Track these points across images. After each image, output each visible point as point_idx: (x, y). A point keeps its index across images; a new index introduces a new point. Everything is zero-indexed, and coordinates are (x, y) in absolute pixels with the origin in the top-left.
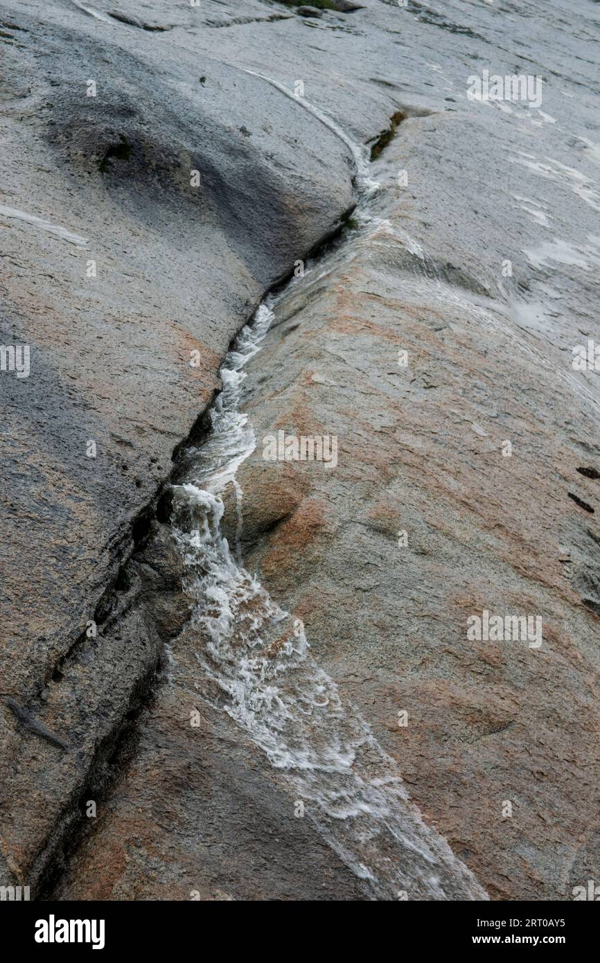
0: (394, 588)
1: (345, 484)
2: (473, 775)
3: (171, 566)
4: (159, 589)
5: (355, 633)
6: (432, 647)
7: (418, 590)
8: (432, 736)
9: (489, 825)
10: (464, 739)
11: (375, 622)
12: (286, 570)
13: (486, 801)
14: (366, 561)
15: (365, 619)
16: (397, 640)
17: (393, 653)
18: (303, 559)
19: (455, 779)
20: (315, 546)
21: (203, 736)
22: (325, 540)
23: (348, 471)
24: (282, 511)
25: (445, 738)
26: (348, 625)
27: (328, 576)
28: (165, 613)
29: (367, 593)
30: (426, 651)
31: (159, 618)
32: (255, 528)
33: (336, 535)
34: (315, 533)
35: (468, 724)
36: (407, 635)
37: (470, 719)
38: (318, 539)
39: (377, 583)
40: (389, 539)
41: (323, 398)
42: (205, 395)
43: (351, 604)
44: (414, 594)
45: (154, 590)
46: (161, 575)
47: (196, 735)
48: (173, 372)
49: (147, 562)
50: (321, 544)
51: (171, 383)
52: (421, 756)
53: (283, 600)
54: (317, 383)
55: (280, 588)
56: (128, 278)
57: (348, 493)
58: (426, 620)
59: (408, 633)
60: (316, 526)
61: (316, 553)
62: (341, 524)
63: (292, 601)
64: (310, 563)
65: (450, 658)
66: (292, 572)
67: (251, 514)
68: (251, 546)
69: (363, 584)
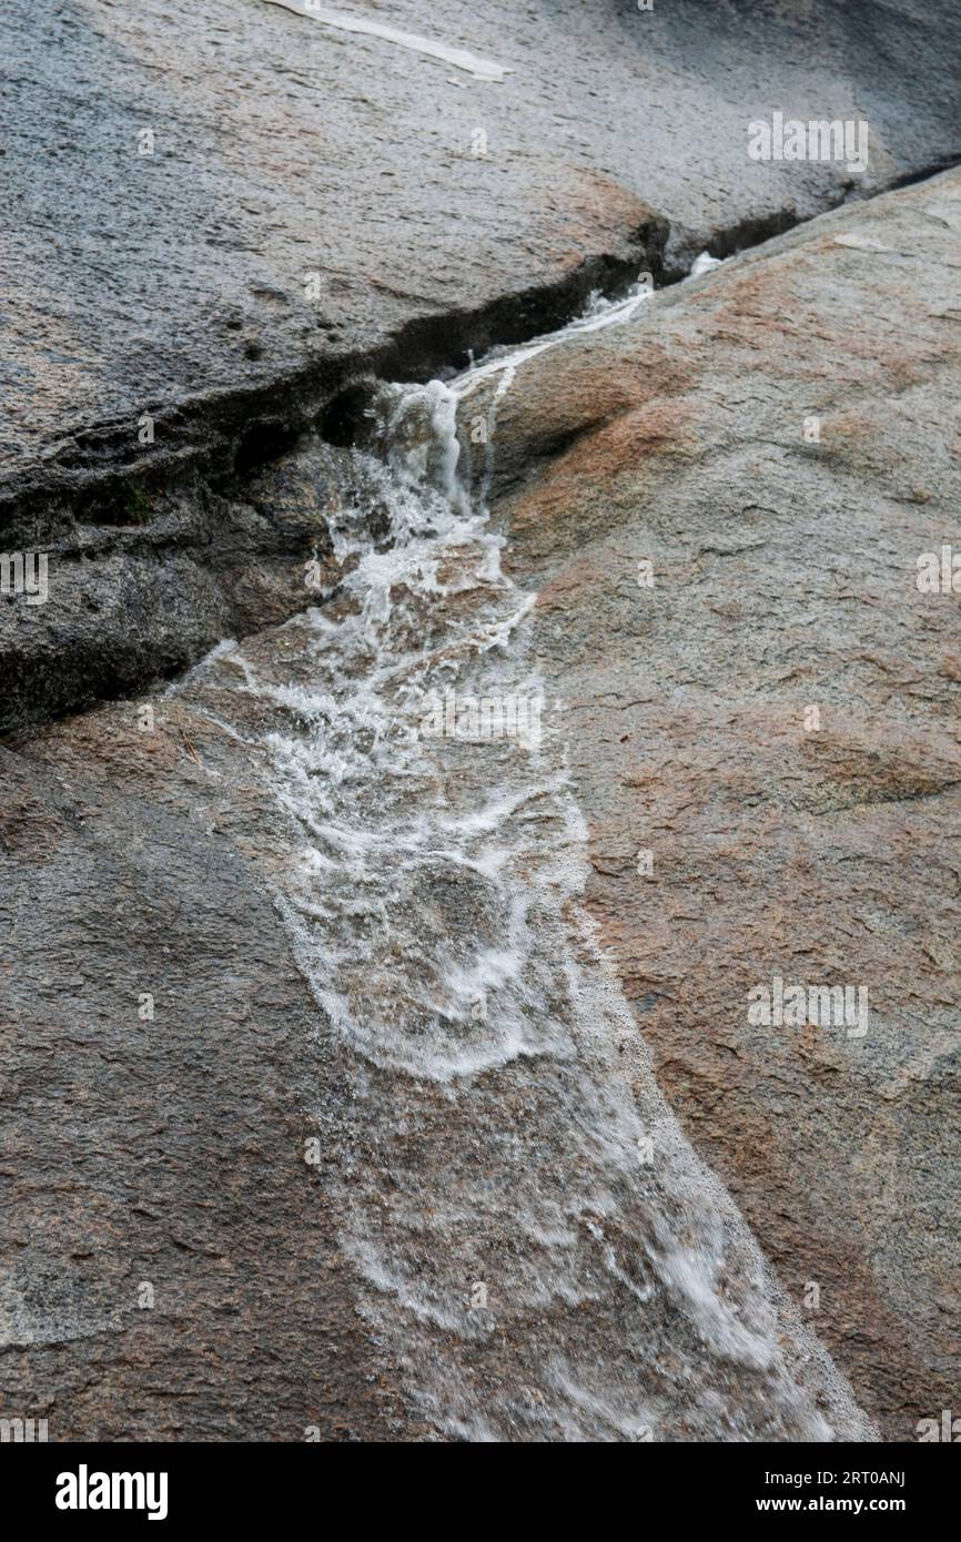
0: (798, 551)
1: (782, 383)
2: (779, 867)
3: (301, 510)
4: (263, 551)
5: (661, 625)
6: (830, 649)
7: (856, 556)
8: (723, 795)
9: (754, 955)
10: (807, 804)
11: (716, 606)
12: (558, 519)
13: (780, 912)
14: (750, 503)
15: (695, 601)
16: (752, 638)
17: (730, 660)
18: (604, 497)
19: (725, 870)
20: (640, 475)
21: (151, 775)
22: (670, 466)
23: (805, 365)
24: (587, 414)
25: (755, 800)
26: (652, 611)
27: (650, 528)
28: (259, 591)
29: (725, 559)
30: (813, 656)
31: (240, 600)
32: (519, 446)
33: (702, 459)
34: (646, 452)
35: (829, 779)
36: (782, 630)
37: (840, 769)
38: (653, 463)
39: (760, 542)
40: (835, 472)
41: (846, 270)
42: (569, 261)
43: (676, 576)
44: (842, 562)
45: (248, 552)
46: (275, 525)
47: (132, 772)
48: (518, 224)
49: (249, 502)
50: (657, 473)
51: (500, 240)
52: (668, 828)
53: (534, 571)
54: (842, 246)
55: (535, 552)
56: (558, 120)
57: (780, 396)
58: (844, 605)
59: (787, 625)
60: (655, 440)
61: (637, 488)
62: (723, 442)
63: (550, 574)
64: (618, 505)
65: (868, 671)
66: (571, 523)
67: (517, 419)
68: (509, 482)
69: (724, 542)
